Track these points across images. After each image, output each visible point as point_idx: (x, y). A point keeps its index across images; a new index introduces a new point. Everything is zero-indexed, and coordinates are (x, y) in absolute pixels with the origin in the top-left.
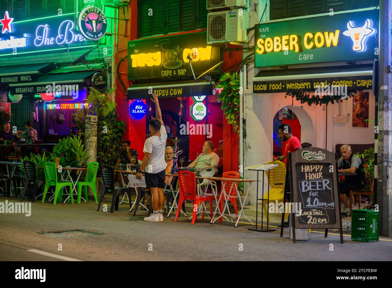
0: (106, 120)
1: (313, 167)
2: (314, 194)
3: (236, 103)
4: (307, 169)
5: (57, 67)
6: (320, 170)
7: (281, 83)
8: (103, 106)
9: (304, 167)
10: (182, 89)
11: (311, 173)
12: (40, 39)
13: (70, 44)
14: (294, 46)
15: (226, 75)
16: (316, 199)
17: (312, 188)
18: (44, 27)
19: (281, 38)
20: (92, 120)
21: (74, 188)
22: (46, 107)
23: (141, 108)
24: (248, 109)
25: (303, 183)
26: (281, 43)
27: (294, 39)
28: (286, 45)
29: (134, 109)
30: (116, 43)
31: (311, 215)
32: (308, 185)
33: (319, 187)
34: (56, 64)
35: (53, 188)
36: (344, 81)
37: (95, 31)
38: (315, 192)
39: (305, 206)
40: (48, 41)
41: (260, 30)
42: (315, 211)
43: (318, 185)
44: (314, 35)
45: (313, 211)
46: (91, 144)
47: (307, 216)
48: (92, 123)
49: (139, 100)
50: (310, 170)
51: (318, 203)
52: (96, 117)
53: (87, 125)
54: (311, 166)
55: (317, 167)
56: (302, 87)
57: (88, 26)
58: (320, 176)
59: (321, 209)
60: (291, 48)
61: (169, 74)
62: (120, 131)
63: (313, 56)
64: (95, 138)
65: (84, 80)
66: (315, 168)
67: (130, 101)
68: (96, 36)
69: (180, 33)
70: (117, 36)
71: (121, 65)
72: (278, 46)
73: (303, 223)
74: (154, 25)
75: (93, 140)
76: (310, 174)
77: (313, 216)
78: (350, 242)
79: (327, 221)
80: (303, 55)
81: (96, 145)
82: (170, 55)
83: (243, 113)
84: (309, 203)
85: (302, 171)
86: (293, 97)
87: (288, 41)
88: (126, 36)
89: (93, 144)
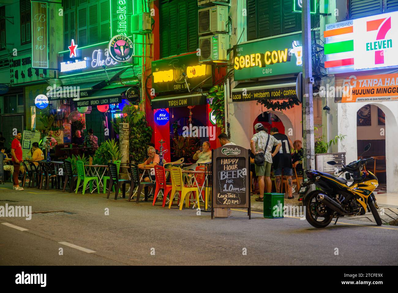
0: (137, 126)
1: (230, 160)
2: (230, 181)
3: (221, 110)
4: (226, 162)
5: (108, 84)
6: (236, 163)
7: (250, 93)
8: (134, 115)
9: (223, 161)
10: (186, 99)
11: (229, 165)
12: (96, 62)
13: (115, 65)
14: (258, 62)
15: (215, 88)
16: (231, 185)
17: (229, 176)
18: (98, 52)
19: (250, 56)
20: (124, 127)
21: (100, 181)
22: (114, 116)
23: (165, 116)
24: (231, 114)
25: (222, 173)
26: (250, 60)
27: (258, 57)
28: (253, 62)
29: (159, 117)
30: (145, 63)
31: (226, 198)
32: (226, 174)
33: (234, 176)
34: (107, 81)
35: (82, 181)
36: (291, 90)
37: (123, 55)
38: (231, 180)
39: (222, 191)
40: (100, 63)
41: (237, 50)
42: (230, 195)
43: (233, 175)
44: (271, 52)
45: (228, 195)
46: (124, 146)
47: (223, 198)
48: (124, 129)
49: (163, 109)
50: (228, 163)
51: (232, 188)
52: (128, 124)
53: (120, 131)
54: (229, 160)
55: (234, 160)
56: (264, 95)
57: (117, 51)
58: (236, 167)
59: (234, 193)
60: (257, 65)
61: (179, 88)
62: (148, 135)
63: (271, 70)
64: (126, 141)
65: (121, 94)
66: (232, 162)
67: (155, 110)
68: (124, 59)
69: (187, 54)
70: (145, 58)
71: (148, 81)
72: (248, 63)
73: (220, 204)
74: (170, 48)
75: (125, 143)
76: (227, 166)
77: (228, 199)
78: (262, 218)
79: (239, 202)
80: (265, 70)
81: (128, 146)
82: (179, 72)
83: (228, 118)
84: (226, 188)
85: (222, 164)
86: (262, 104)
87: (254, 58)
88: (151, 57)
89: (126, 146)
